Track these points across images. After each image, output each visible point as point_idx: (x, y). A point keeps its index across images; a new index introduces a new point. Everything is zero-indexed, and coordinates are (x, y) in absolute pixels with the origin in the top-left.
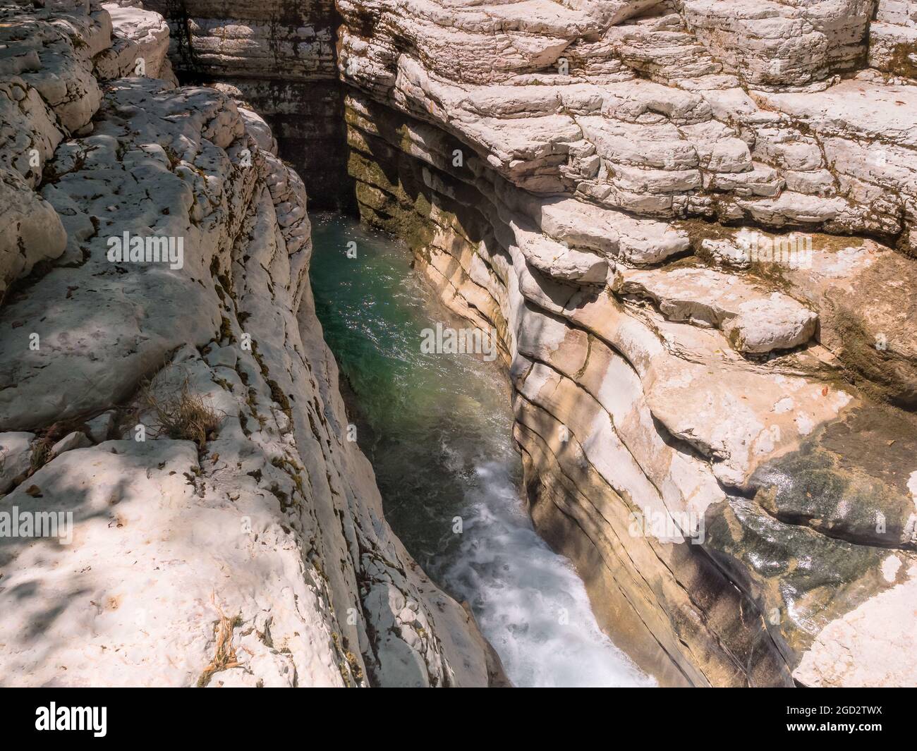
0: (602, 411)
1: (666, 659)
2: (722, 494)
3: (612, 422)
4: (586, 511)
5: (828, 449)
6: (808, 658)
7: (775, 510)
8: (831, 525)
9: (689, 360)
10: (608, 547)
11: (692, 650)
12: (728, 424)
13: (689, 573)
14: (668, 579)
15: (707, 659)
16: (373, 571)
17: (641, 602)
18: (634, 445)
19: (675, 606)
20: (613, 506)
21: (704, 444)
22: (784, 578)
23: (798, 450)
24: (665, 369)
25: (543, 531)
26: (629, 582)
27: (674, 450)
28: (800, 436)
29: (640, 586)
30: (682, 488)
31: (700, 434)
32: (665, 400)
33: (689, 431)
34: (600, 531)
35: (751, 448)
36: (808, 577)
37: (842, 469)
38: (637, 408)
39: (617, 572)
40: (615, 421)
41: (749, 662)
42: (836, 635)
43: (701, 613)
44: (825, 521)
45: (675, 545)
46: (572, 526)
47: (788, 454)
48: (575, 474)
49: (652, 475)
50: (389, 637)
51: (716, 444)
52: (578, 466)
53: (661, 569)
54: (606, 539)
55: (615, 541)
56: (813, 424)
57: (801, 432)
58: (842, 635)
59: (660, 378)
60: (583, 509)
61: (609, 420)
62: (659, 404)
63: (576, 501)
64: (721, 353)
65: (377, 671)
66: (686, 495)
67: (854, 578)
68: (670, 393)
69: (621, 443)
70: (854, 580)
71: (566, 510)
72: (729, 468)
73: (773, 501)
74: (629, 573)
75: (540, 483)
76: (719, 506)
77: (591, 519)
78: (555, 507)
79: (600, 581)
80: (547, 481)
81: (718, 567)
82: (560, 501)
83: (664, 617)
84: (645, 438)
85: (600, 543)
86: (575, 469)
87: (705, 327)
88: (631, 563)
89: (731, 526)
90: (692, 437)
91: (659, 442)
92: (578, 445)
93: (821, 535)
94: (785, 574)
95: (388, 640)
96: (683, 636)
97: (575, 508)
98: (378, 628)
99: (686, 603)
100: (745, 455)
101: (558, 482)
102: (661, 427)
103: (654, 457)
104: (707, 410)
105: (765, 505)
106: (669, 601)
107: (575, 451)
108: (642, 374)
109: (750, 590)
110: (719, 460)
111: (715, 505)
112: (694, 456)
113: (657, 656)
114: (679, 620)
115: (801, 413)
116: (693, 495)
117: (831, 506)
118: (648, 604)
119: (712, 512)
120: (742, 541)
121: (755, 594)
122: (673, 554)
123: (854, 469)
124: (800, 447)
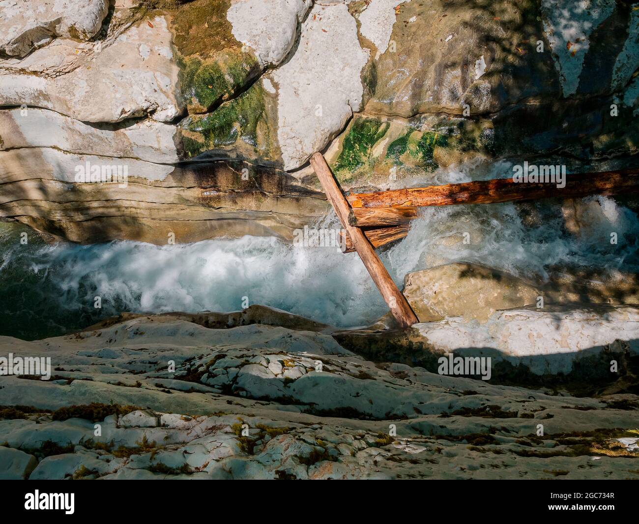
0: (43, 150)
1: (214, 223)
2: (173, 127)
3: (59, 149)
4: (99, 207)
5: (190, 55)
6: (285, 157)
7: (205, 109)
8: (233, 92)
9: (69, 72)
10: (133, 210)
11: (225, 206)
12: (136, 88)
13: (190, 178)
14: (182, 191)
15: (236, 203)
16: (223, 379)
17: (178, 214)
18: (92, 149)
19: (199, 198)
20: (113, 190)
21: (138, 111)
22: (241, 136)
23: (179, 69)
24: (63, 90)
25: (87, 240)
26: (163, 213)
27: (122, 130)
28: (171, 60)
29: (170, 209)
30: (150, 145)
31: (130, 108)
32: (89, 107)
33: (123, 112)
34: (119, 208)
35: (161, 90)
36: (249, 125)
37: (207, 59)
38: (70, 129)
39: (151, 215)
40: (61, 148)
41: (257, 185)
42: (285, 136)
43: (213, 189)
44: (229, 92)
45: (171, 174)
46: (100, 220)
47: (178, 75)
48: (71, 197)
49: (122, 154)
50: (292, 389)
51: (145, 105)
52: (67, 191)
53: (174, 191)
54: (127, 208)
55: (134, 204)
56: (168, 48)
57: (169, 58)
58: (288, 134)
59: (68, 97)
60: (97, 208)
61: (55, 151)
62: (88, 114)
63: (88, 208)
64: (80, 51)
65: (317, 408)
66: (156, 146)
67: (263, 105)
68: (85, 101)
69: (81, 156)
70: (264, 106)
71: (88, 218)
72: (163, 111)
73: (200, 106)
74: (158, 209)
75: (53, 222)
76: (178, 134)
77: (107, 207)
78: (78, 224)
79: (146, 227)
80: (57, 216)
81: (202, 162)
82: (79, 217)
83: (197, 208)
84: (95, 139)
85: (125, 213)
86: (67, 194)
87: (49, 43)
88: (154, 204)
89: (193, 138)
90: (129, 113)
91: (108, 134)
92: (51, 181)
93: (232, 101)
94: (240, 133)
95: (294, 390)
96: (215, 206)
97: (91, 212)
98: (280, 394)
99: (202, 192)
100: (163, 96)
101: (65, 210)
102: (101, 125)
103: (113, 144)
104: (116, 91)
105: (198, 111)
106: (193, 200)
107: (54, 187)
108: (50, 105)
109: (229, 156)
110: (153, 112)
111: (175, 135)
112: (137, 123)
113: (209, 225)
114: (206, 202)
115: (156, 48)
116: (159, 142)
117: (224, 83)
118: (182, 212)
119: (178, 140)
120: (206, 139)
121: (233, 155)
122: (174, 179)
123: (211, 54)
124: (179, 67)
